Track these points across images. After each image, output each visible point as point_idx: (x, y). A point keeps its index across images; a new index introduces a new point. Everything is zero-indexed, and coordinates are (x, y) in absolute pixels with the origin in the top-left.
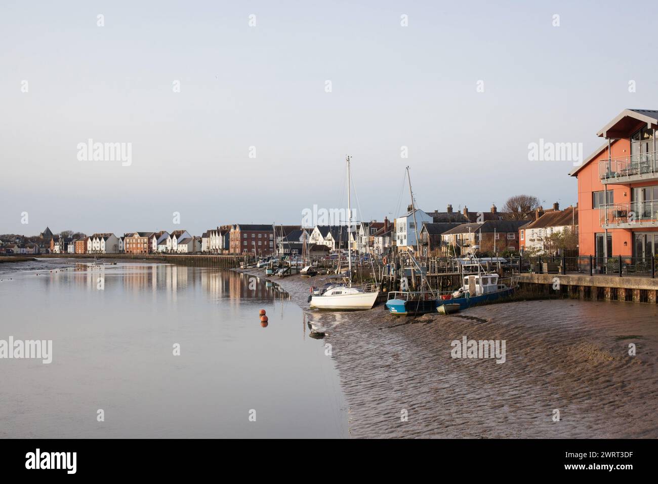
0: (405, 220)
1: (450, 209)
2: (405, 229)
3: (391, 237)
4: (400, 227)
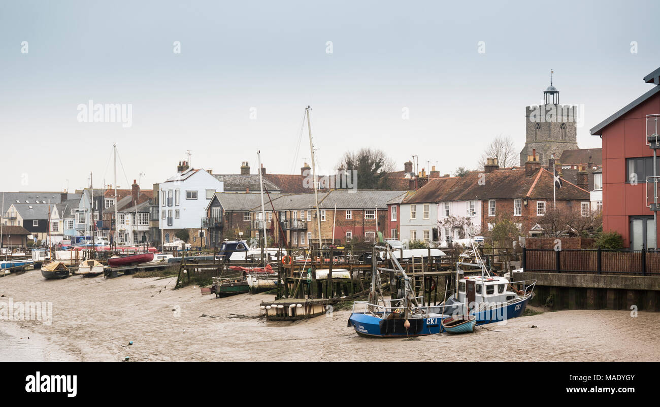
1: (245, 169)
2: (176, 202)
3: (149, 214)
4: (167, 197)
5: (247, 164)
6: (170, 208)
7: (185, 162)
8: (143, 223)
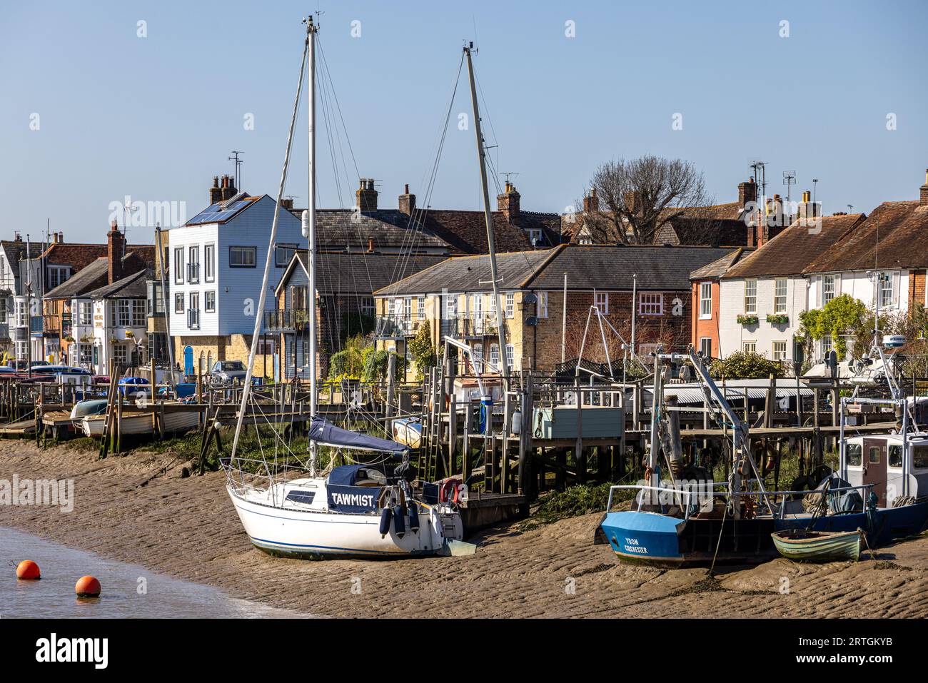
0: (209, 235)
1: (368, 196)
2: (207, 273)
3: (146, 302)
4: (187, 261)
5: (371, 183)
6: (194, 288)
7: (227, 178)
8: (134, 324)
